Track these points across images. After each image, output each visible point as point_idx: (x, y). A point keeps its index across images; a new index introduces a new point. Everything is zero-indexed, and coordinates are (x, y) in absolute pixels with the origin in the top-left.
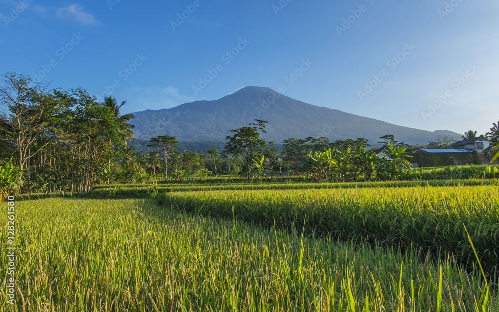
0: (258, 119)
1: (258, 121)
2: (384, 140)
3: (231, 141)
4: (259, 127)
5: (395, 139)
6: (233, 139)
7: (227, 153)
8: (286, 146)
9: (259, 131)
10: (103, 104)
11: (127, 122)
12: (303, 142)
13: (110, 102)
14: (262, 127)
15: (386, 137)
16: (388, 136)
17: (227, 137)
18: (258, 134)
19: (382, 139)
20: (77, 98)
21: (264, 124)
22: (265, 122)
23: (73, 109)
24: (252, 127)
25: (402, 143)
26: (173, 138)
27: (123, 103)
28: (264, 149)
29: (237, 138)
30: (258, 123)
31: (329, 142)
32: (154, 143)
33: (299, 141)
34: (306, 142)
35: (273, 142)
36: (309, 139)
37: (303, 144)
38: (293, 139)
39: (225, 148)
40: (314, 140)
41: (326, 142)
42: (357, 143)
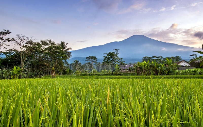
1: (115, 49)
2: (192, 57)
6: (106, 58)
8: (144, 60)
10: (60, 44)
11: (68, 51)
13: (63, 44)
14: (117, 52)
15: (193, 55)
17: (104, 57)
20: (48, 42)
21: (118, 51)
22: (119, 50)
24: (113, 52)
26: (95, 57)
27: (67, 44)
28: (119, 61)
29: (108, 57)
30: (115, 50)
32: (88, 59)
33: (149, 58)
34: (153, 58)
35: (122, 58)
36: (154, 57)
37: (152, 59)
38: (147, 57)
39: (103, 61)
40: (156, 57)
41: (162, 58)
42: (176, 58)
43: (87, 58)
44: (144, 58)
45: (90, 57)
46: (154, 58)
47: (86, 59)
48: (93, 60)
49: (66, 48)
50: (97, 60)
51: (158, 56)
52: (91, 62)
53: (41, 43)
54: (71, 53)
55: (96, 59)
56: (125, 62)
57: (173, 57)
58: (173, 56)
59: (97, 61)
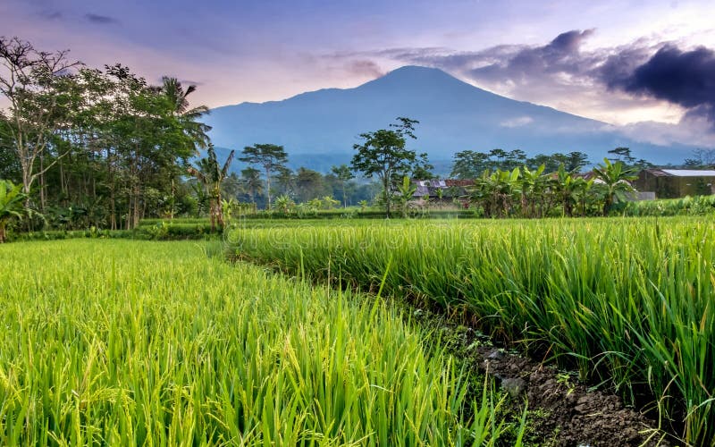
0: (403, 117)
1: (403, 120)
2: (614, 156)
3: (362, 152)
4: (404, 131)
5: (632, 155)
6: (364, 150)
7: (356, 171)
8: (459, 163)
9: (405, 136)
11: (197, 120)
12: (485, 157)
13: (171, 88)
14: (409, 130)
15: (617, 151)
16: (622, 149)
17: (355, 147)
18: (403, 141)
19: (611, 154)
21: (413, 125)
22: (415, 121)
23: (110, 98)
24: (394, 130)
25: (642, 161)
26: (280, 148)
27: (191, 89)
28: (413, 165)
29: (371, 147)
30: (402, 123)
31: (527, 157)
32: (250, 155)
33: (479, 155)
34: (490, 158)
35: (426, 154)
36: (494, 152)
37: (487, 160)
38: (470, 152)
39: (352, 163)
40: (503, 154)
41: (522, 157)
42: (570, 159)
43: (248, 150)
44: (461, 156)
45: (258, 146)
46: (494, 158)
47: (244, 156)
48: (269, 158)
49: (188, 110)
50: (285, 161)
51: (508, 150)
52: (259, 166)
53: (82, 82)
54: (210, 128)
55: (283, 155)
56: (432, 168)
57: (562, 155)
58: (559, 152)
59: (284, 164)
